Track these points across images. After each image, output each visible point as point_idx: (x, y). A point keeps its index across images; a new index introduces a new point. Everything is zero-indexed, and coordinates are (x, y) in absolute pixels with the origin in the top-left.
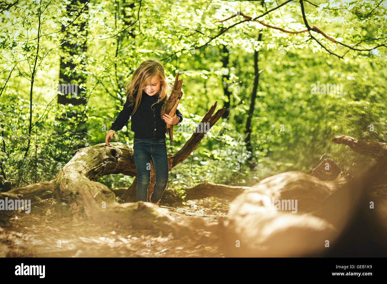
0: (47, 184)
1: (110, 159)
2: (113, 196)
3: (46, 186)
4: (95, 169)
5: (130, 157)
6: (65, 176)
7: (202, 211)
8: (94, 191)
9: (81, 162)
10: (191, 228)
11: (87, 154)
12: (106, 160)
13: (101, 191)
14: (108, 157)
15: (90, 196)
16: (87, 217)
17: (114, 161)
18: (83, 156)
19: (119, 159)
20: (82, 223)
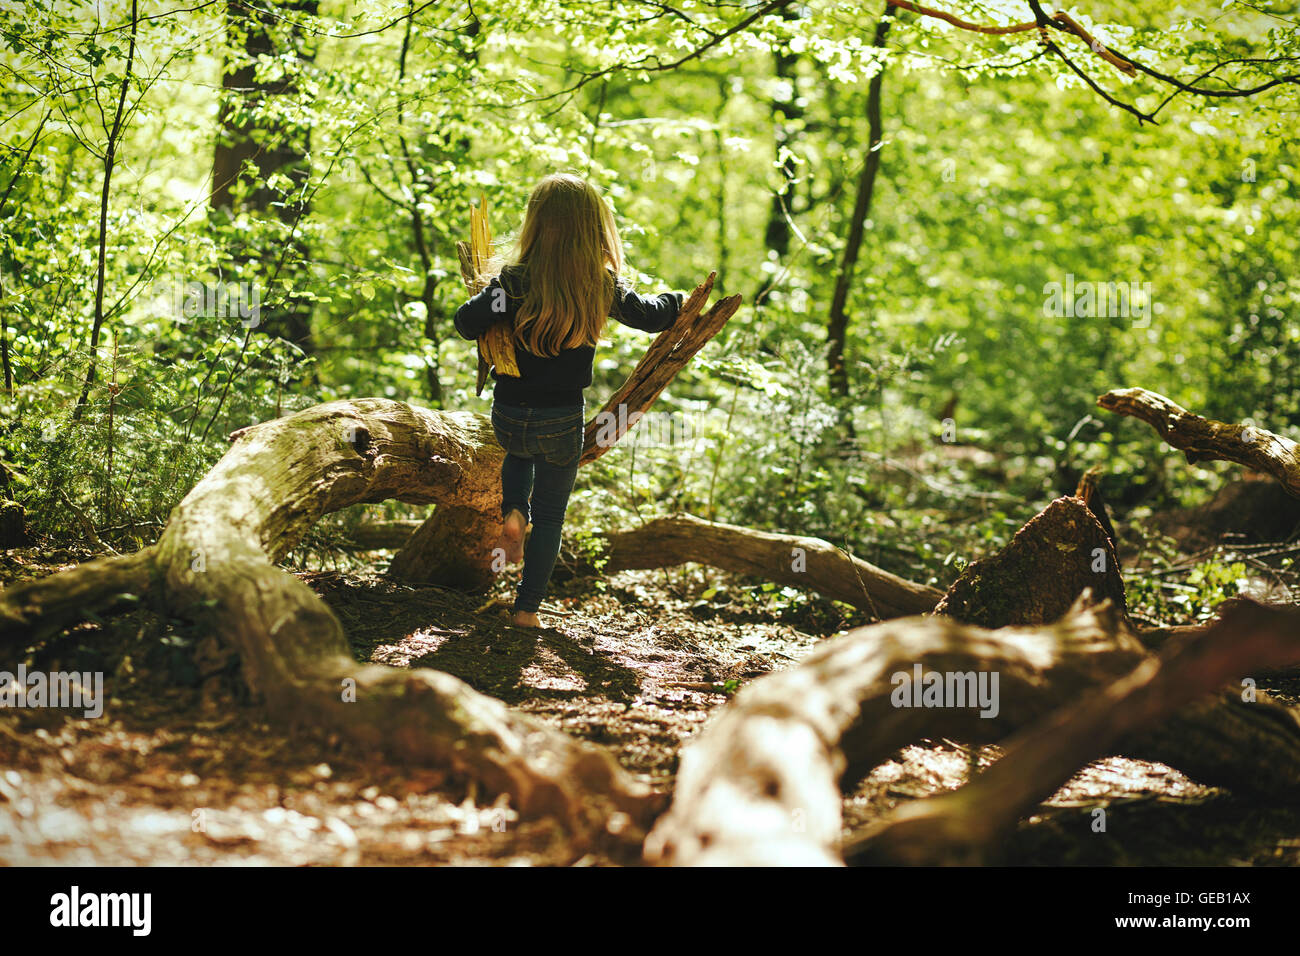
0: (126, 567)
1: (346, 464)
2: (335, 627)
3: (122, 573)
4: (292, 503)
5: (419, 450)
6: (187, 536)
7: (649, 633)
8: (272, 611)
9: (245, 479)
10: (568, 789)
11: (267, 450)
12: (331, 467)
13: (296, 613)
14: (339, 457)
15: (260, 628)
16: (247, 691)
17: (362, 470)
18: (255, 458)
19: (379, 461)
20: (229, 718)
